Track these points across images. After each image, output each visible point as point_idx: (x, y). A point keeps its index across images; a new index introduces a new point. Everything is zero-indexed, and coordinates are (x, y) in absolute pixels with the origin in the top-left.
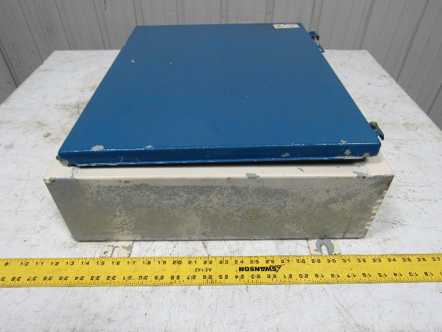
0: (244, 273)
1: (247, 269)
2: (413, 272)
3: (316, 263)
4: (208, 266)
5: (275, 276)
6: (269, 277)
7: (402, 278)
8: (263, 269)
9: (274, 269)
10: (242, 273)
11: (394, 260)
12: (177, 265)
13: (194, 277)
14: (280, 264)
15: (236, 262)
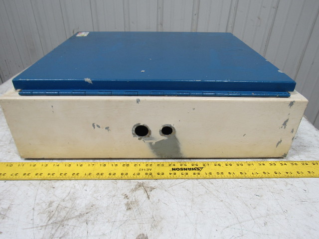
0: (176, 171)
1: (178, 169)
2: (300, 171)
3: (229, 166)
4: (149, 167)
5: (199, 174)
6: (194, 174)
7: (292, 175)
8: (190, 169)
9: (198, 169)
10: (174, 171)
11: (285, 164)
12: (126, 167)
13: (139, 174)
14: (203, 166)
15: (170, 165)
